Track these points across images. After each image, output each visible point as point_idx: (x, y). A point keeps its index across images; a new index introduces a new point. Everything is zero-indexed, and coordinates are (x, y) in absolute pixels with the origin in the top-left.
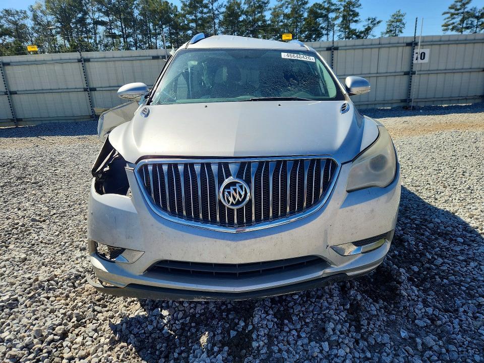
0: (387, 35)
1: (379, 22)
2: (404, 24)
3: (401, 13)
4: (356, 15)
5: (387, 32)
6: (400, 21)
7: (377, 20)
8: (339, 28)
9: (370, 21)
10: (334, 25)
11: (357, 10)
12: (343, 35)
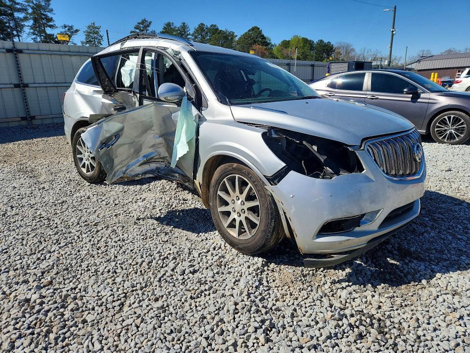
0: (88, 45)
1: (77, 31)
2: (101, 36)
3: (96, 25)
4: (51, 20)
5: (87, 42)
6: (97, 33)
7: (75, 29)
8: (32, 31)
9: (67, 28)
10: (23, 26)
11: (50, 15)
12: (39, 39)
